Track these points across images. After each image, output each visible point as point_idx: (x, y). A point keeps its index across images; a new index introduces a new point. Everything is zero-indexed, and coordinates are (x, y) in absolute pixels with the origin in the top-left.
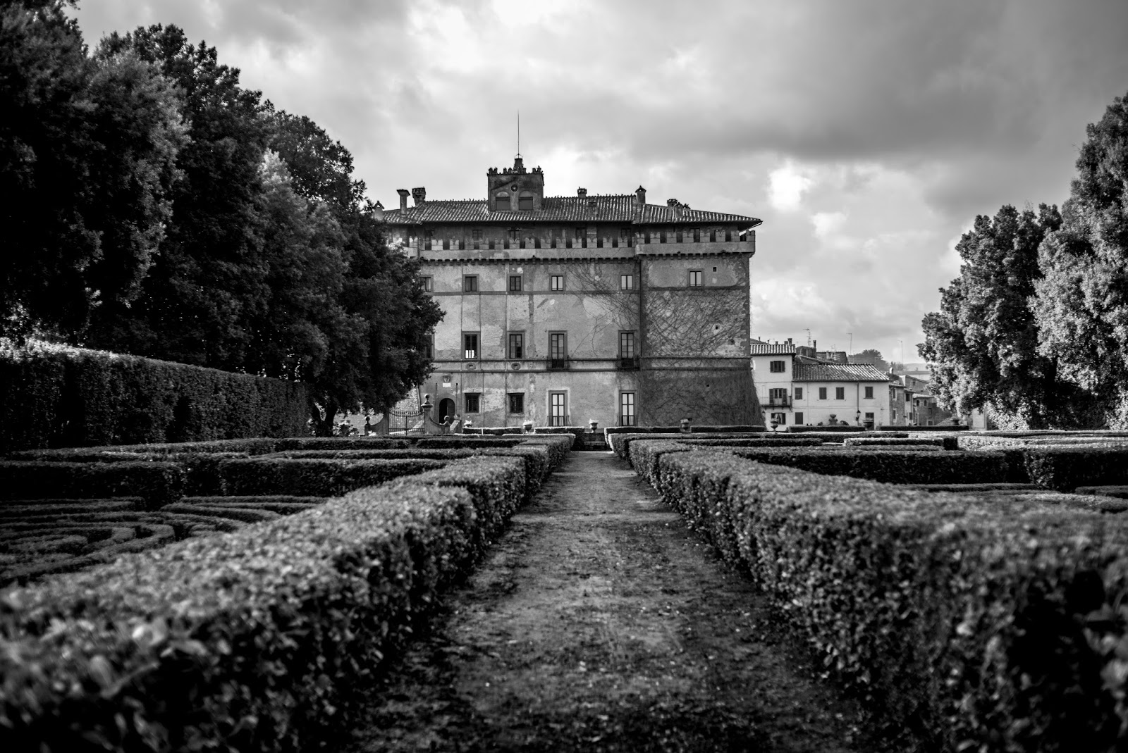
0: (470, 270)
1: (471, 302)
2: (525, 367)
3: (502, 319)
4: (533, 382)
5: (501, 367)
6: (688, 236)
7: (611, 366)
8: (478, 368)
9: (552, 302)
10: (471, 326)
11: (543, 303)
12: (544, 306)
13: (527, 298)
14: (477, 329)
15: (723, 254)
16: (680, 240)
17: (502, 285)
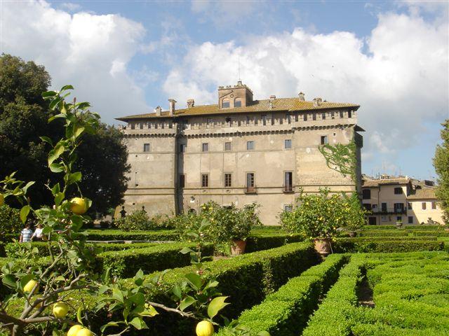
0: (205, 140)
1: (206, 157)
2: (233, 192)
3: (221, 165)
4: (238, 200)
5: (220, 192)
6: (319, 116)
7: (280, 191)
8: (209, 193)
9: (248, 155)
10: (205, 171)
11: (243, 156)
12: (243, 158)
13: (234, 154)
14: (209, 171)
15: (340, 126)
16: (314, 119)
17: (221, 147)
